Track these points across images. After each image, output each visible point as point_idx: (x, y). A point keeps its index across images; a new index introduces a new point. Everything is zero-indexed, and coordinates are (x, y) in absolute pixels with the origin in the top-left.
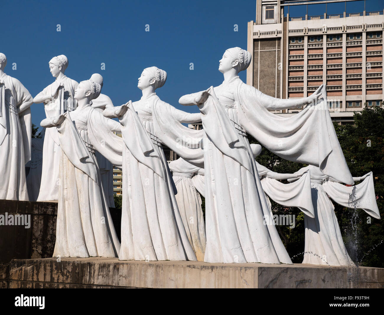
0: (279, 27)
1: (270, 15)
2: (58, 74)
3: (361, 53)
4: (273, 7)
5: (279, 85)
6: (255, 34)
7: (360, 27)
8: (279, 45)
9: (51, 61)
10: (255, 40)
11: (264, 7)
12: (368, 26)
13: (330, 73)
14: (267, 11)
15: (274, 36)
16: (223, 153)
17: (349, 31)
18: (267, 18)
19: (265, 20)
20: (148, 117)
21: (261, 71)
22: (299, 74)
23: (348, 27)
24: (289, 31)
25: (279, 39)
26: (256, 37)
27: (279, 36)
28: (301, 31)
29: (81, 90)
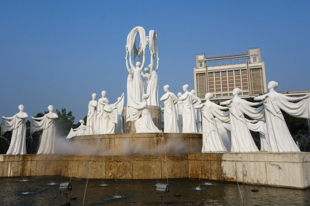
0: (205, 69)
1: (201, 65)
2: (186, 91)
3: (233, 77)
4: (202, 63)
5: (206, 89)
6: (196, 72)
7: (232, 68)
8: (205, 75)
9: (183, 87)
10: (196, 74)
11: (199, 63)
12: (235, 68)
13: (223, 84)
14: (200, 64)
15: (203, 72)
16: (275, 116)
17: (229, 70)
18: (200, 66)
19: (200, 67)
20: (238, 104)
21: (199, 84)
22: (212, 85)
23: (228, 69)
24: (208, 71)
25: (205, 73)
26: (197, 73)
27: (205, 72)
28: (212, 70)
29: (207, 96)
